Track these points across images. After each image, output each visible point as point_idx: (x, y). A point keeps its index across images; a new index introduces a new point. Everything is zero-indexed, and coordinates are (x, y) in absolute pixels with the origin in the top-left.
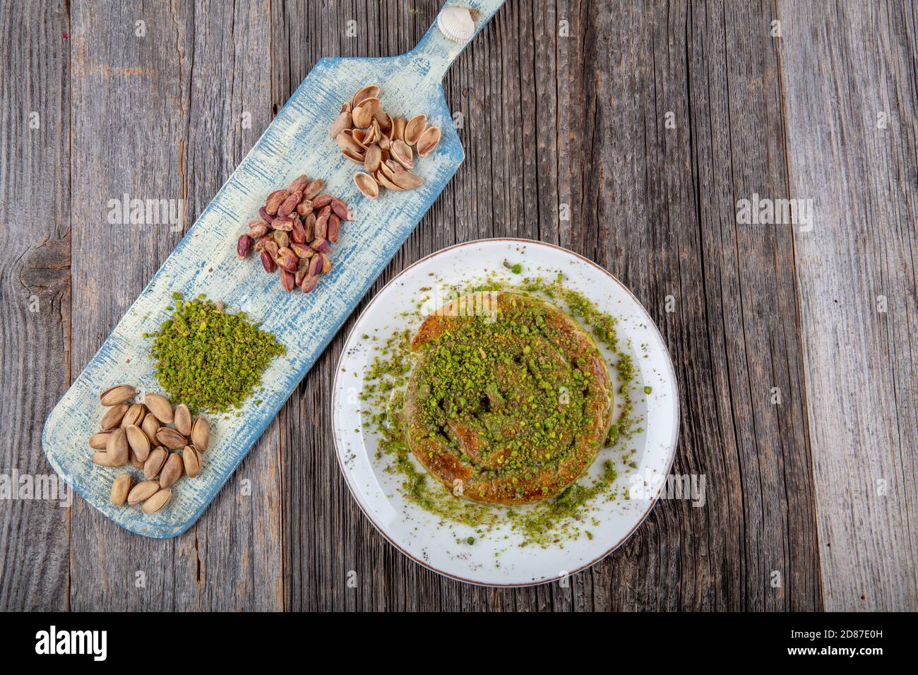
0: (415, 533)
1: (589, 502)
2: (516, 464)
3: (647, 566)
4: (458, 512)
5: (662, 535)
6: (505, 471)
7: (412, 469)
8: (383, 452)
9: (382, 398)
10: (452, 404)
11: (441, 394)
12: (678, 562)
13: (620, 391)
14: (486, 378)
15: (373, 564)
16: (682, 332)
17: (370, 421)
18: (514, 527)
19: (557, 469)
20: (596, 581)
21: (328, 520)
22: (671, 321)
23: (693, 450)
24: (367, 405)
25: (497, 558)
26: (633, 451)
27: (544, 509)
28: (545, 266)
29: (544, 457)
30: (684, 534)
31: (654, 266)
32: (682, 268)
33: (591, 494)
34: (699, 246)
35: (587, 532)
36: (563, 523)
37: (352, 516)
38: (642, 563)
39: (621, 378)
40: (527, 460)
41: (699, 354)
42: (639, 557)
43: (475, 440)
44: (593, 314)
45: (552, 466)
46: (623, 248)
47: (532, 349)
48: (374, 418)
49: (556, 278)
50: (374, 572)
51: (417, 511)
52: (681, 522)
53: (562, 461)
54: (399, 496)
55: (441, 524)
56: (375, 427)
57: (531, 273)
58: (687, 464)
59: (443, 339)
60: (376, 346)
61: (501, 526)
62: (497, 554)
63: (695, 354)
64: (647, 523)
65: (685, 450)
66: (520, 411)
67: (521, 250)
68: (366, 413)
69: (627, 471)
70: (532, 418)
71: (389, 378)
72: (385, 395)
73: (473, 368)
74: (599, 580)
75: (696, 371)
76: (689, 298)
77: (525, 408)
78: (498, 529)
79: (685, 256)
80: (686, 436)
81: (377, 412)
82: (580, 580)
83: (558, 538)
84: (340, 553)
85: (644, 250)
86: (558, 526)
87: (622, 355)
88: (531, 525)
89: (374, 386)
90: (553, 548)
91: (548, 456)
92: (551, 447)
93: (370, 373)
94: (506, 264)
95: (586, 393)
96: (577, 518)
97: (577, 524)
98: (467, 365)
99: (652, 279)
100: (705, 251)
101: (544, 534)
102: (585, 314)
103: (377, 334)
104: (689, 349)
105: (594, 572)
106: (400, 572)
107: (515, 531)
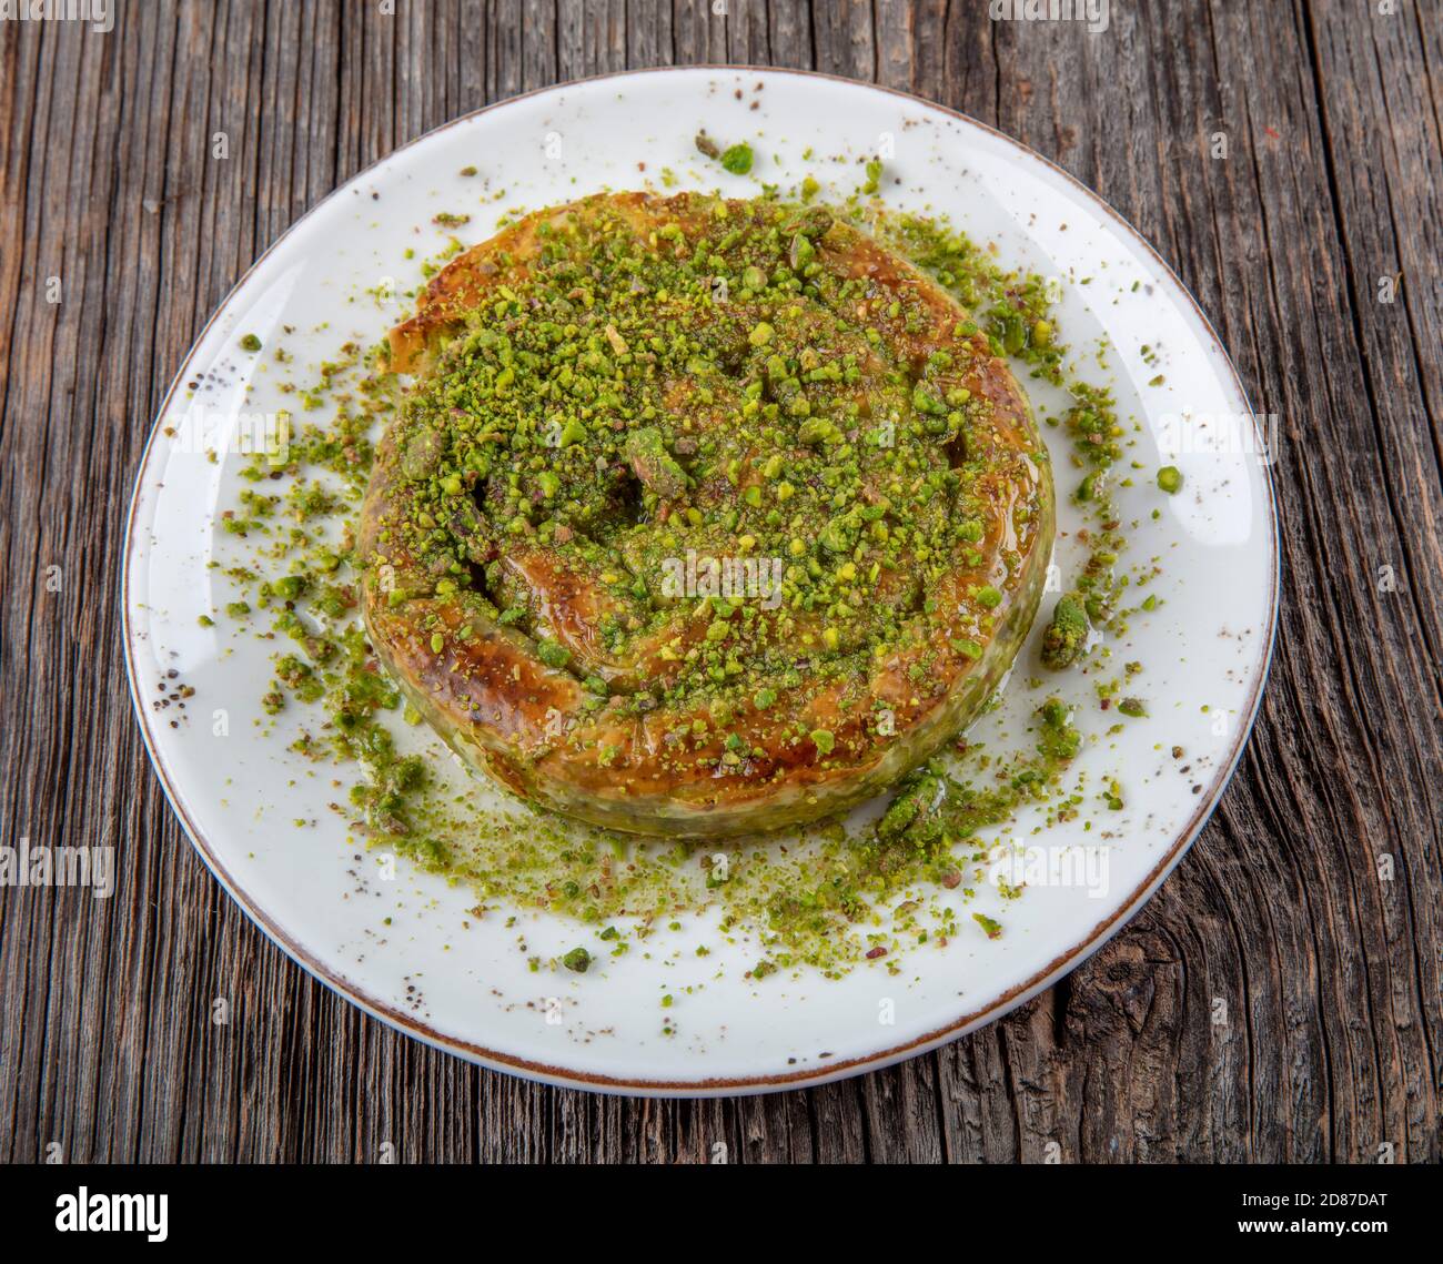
1: (987, 834)
2: (723, 664)
3: (1204, 1062)
4: (542, 877)
5: (1254, 959)
6: (689, 689)
7: (388, 746)
8: (291, 695)
9: (298, 535)
10: (514, 492)
11: (479, 463)
12: (1313, 1050)
13: (1082, 494)
14: (627, 413)
15: (244, 1076)
16: (1276, 349)
17: (254, 599)
18: (730, 921)
19: (865, 677)
20: (1026, 1120)
21: (98, 933)
22: (1240, 320)
23: (1342, 692)
24: (242, 553)
25: (669, 1012)
26: (1132, 669)
27: (844, 863)
28: (824, 151)
29: (819, 643)
30: (1328, 955)
31: (1178, 173)
32: (1265, 178)
33: (996, 810)
34: (1314, 117)
35: (981, 919)
36: (898, 900)
37: (183, 923)
38: (1188, 1053)
39: (1083, 458)
40: (761, 651)
41: (1335, 410)
42: (1175, 1034)
43: (591, 600)
44: (983, 281)
45: (847, 672)
46: (1077, 129)
47: (778, 330)
48: (268, 595)
49: (862, 178)
50: (247, 1103)
51: (398, 871)
52: (1315, 915)
53: (879, 650)
54: (338, 827)
55: (479, 912)
56: (267, 620)
57: (783, 173)
58: (1326, 736)
59: (492, 314)
60: (286, 380)
61: (685, 918)
62: (668, 1001)
63: (1323, 410)
64: (1197, 919)
65: (1313, 690)
66: (742, 508)
67: (749, 97)
68: (241, 574)
69: (1116, 729)
70: (777, 528)
71: (326, 479)
72: (310, 529)
73: (583, 385)
74: (1039, 1113)
75: (1330, 459)
76: (1292, 254)
77: (754, 497)
78: (676, 927)
79: (1271, 142)
80: (1314, 651)
81: (278, 573)
82: (970, 1117)
83: (884, 945)
84: (130, 1042)
85: (1142, 133)
86: (883, 911)
87: (1081, 389)
88: (786, 909)
89: (275, 500)
90: (865, 976)
91: (831, 636)
92: (842, 609)
93: (261, 458)
94: (705, 146)
95: (956, 453)
96: (949, 880)
97: (949, 899)
98: (567, 375)
99: (1171, 207)
100: (1335, 132)
101: (835, 939)
102: (958, 279)
103: (290, 345)
104: (1305, 394)
105: (1018, 1087)
106: (337, 1103)
107: (735, 932)
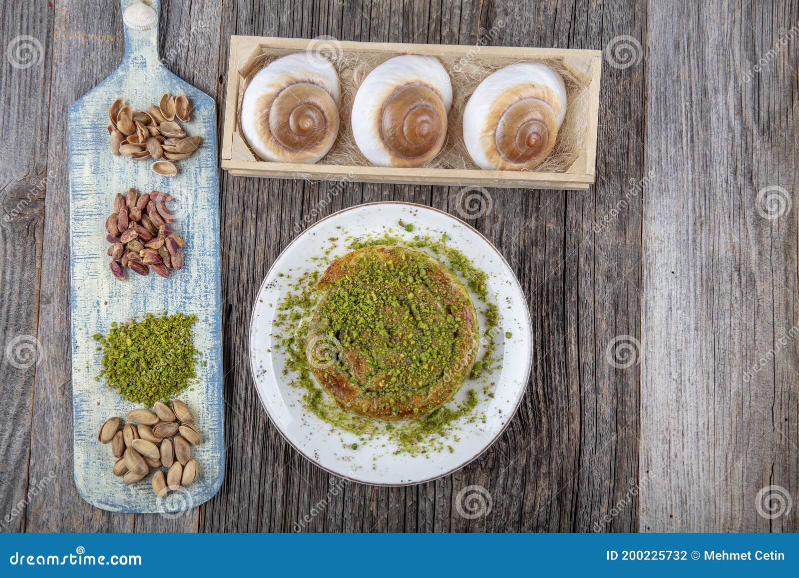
0: (310, 436)
1: (453, 423)
2: (394, 388)
3: (497, 477)
4: (346, 423)
5: (512, 453)
6: (385, 392)
7: (312, 385)
8: (289, 369)
9: (292, 325)
10: (346, 336)
11: (338, 327)
12: (523, 477)
13: (487, 333)
14: (376, 316)
15: (275, 459)
16: (542, 289)
17: (280, 344)
18: (391, 438)
19: (427, 394)
20: (454, 487)
21: (241, 421)
22: (535, 279)
23: (544, 387)
24: (278, 331)
25: (374, 462)
26: (493, 384)
27: (416, 425)
28: (432, 227)
29: (417, 384)
30: (529, 454)
31: (525, 233)
32: (547, 236)
33: (456, 416)
34: (563, 219)
35: (449, 446)
36: (430, 437)
37: (261, 419)
38: (494, 475)
39: (488, 323)
40: (404, 385)
41: (555, 308)
42: (491, 470)
43: (363, 366)
44: (469, 269)
45: (423, 392)
46: (500, 216)
47: (415, 295)
48: (284, 342)
49: (441, 238)
50: (276, 465)
51: (313, 419)
52: (528, 444)
53: (431, 388)
54: (299, 406)
55: (332, 431)
56: (284, 349)
57: (421, 232)
58: (538, 398)
59: (343, 282)
60: (290, 283)
61: (380, 436)
62: (375, 459)
63: (551, 308)
64: (500, 442)
65: (537, 386)
66: (401, 345)
67: (414, 213)
68: (278, 337)
69: (486, 400)
70: (410, 352)
71: (298, 309)
72: (294, 323)
73: (365, 308)
74: (457, 485)
75: (551, 322)
76: (551, 261)
77: (405, 344)
78: (378, 438)
79: (550, 226)
80: (538, 374)
81: (287, 336)
82: (442, 485)
83: (426, 449)
84: (249, 449)
85: (517, 219)
86: (426, 440)
87: (490, 305)
88: (404, 437)
89: (286, 315)
90: (420, 457)
91: (420, 383)
92: (424, 377)
93: (283, 304)
94: (401, 223)
95: (456, 335)
96: (442, 435)
97: (442, 439)
98: (361, 305)
99: (522, 243)
100: (568, 223)
101: (414, 445)
102: (463, 269)
103: (291, 273)
104: (548, 304)
105: (454, 479)
106: (297, 467)
107: (391, 441)
